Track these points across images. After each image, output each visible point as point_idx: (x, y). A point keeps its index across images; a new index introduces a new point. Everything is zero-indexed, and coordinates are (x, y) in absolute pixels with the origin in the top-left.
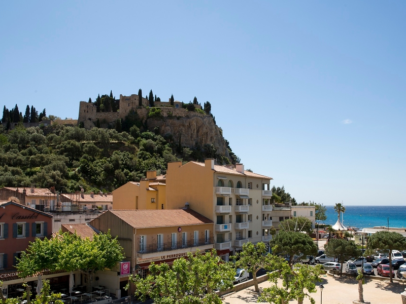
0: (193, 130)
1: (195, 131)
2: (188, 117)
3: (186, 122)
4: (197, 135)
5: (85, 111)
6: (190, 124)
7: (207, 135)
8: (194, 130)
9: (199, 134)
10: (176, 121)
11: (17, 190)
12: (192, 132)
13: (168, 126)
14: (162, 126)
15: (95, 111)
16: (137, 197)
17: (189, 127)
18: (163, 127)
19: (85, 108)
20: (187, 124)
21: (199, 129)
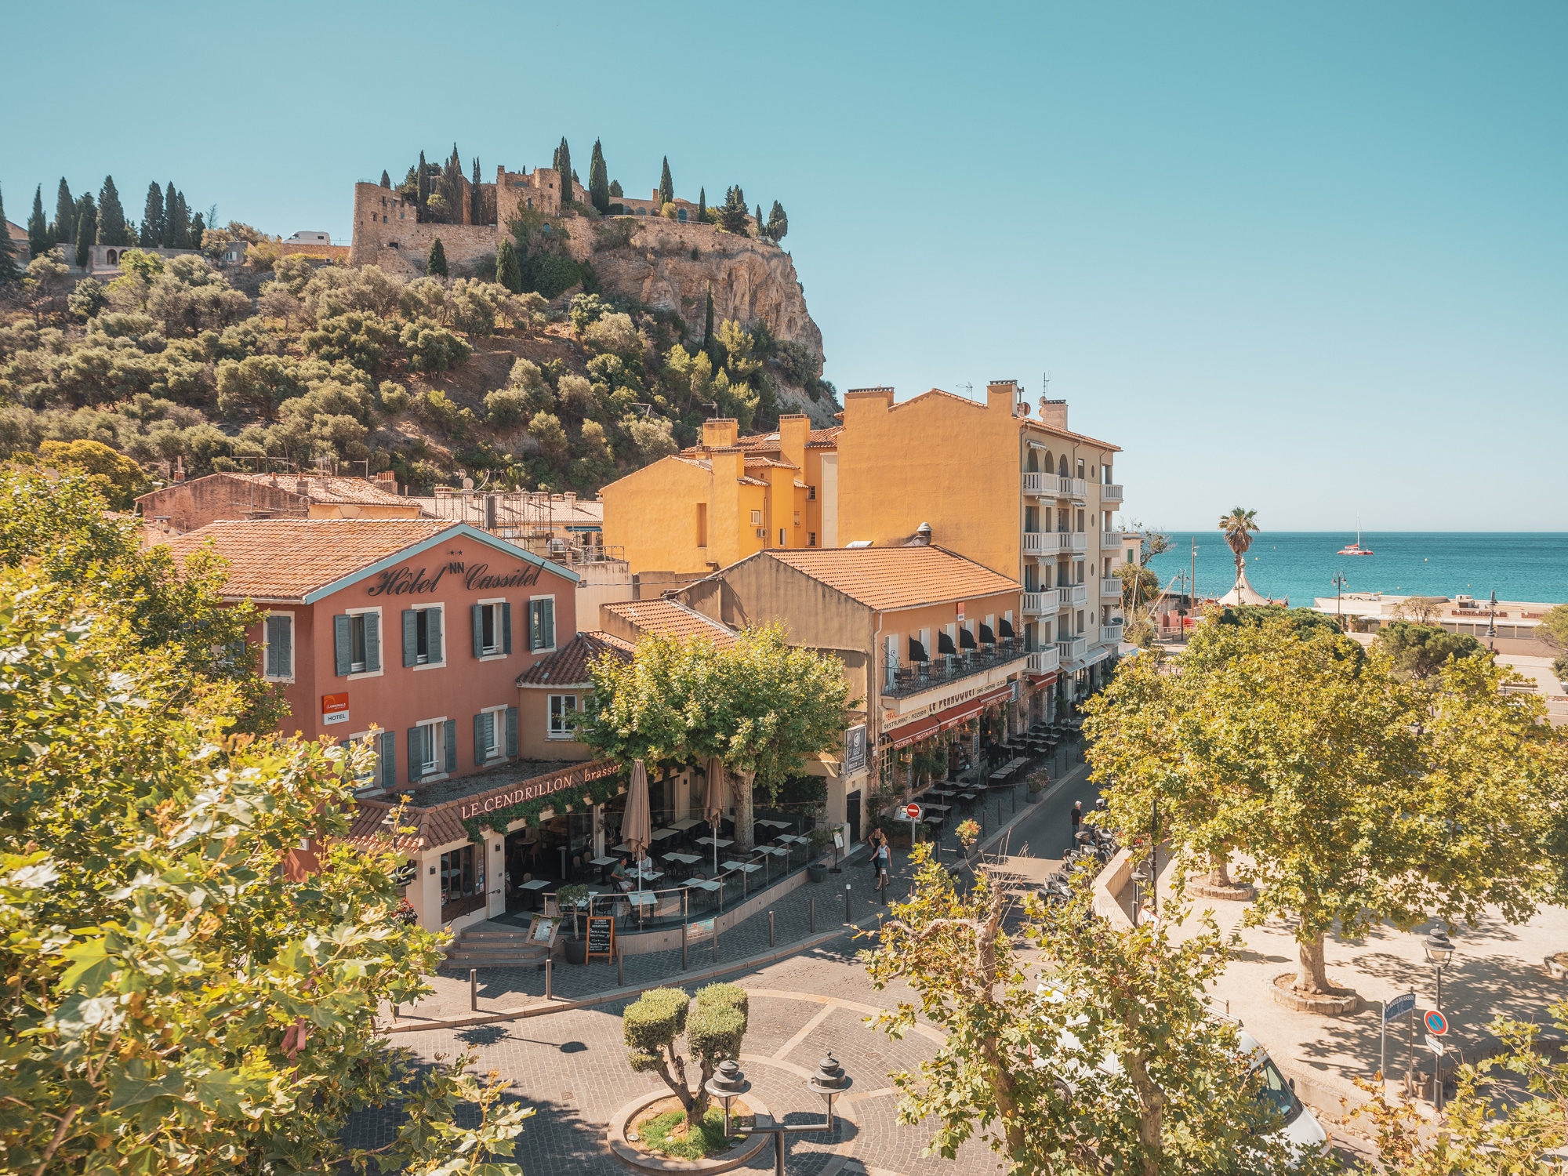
0: (739, 295)
1: (747, 299)
2: (724, 254)
3: (718, 268)
4: (751, 311)
5: (375, 216)
6: (729, 275)
7: (778, 312)
8: (743, 296)
9: (756, 309)
10: (686, 265)
11: (274, 484)
12: (737, 302)
13: (663, 278)
14: (644, 278)
15: (414, 218)
16: (702, 507)
17: (730, 283)
18: (647, 283)
19: (374, 206)
20: (723, 275)
21: (755, 292)
